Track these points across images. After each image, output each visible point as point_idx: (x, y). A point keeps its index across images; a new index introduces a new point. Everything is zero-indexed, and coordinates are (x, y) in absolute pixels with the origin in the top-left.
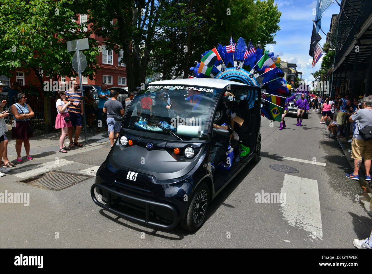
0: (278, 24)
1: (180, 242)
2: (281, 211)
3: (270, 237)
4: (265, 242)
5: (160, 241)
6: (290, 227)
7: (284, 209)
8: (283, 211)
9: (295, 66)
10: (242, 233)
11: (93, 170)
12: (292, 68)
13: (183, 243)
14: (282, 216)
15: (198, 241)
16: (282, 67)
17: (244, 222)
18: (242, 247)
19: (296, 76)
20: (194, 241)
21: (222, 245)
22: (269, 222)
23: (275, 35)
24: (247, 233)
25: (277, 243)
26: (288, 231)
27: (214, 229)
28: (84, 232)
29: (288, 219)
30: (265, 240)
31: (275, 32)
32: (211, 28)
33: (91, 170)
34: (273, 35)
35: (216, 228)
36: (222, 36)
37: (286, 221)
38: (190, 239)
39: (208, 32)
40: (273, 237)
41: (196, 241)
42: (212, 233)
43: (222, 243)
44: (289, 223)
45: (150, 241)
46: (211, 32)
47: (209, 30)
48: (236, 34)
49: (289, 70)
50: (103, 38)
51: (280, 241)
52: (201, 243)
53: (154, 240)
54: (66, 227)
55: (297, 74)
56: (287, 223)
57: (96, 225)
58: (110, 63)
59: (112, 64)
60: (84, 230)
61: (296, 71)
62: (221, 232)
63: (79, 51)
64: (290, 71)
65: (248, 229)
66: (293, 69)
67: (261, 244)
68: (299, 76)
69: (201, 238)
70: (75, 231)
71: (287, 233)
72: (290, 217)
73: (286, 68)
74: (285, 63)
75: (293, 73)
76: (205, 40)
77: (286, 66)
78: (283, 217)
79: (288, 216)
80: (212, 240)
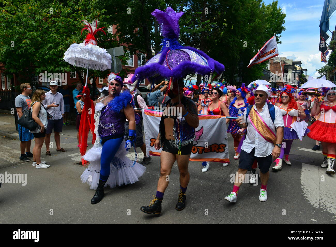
0: (283, 25)
1: (219, 216)
2: (304, 195)
3: (297, 216)
4: (294, 220)
5: (202, 214)
6: (315, 209)
7: (306, 193)
8: (305, 195)
9: (299, 63)
10: (271, 211)
11: (132, 156)
12: (297, 65)
13: (222, 217)
14: (305, 199)
15: (234, 216)
16: (288, 65)
17: (272, 203)
18: (273, 223)
19: (301, 72)
20: (231, 216)
21: (255, 220)
22: (294, 203)
23: (281, 36)
24: (276, 212)
25: (305, 221)
26: (313, 212)
27: (246, 207)
28: (138, 204)
29: (311, 202)
30: (293, 218)
31: (280, 33)
32: (222, 33)
33: (131, 156)
34: (278, 36)
35: (248, 207)
36: (232, 39)
37: (310, 204)
38: (226, 214)
39: (220, 36)
40: (300, 216)
41: (232, 216)
42: (245, 210)
43: (255, 218)
44: (313, 205)
45: (194, 214)
46: (222, 36)
47: (221, 34)
48: (245, 36)
49: (294, 67)
50: (127, 44)
51: (307, 220)
52: (237, 218)
53: (196, 213)
54: (124, 200)
55: (302, 71)
56: (311, 205)
57: (147, 199)
58: (131, 65)
59: (133, 66)
60: (138, 203)
61: (301, 68)
62: (252, 210)
63: (116, 57)
64: (296, 68)
65: (276, 208)
66: (299, 66)
67: (290, 221)
68: (304, 73)
69: (236, 214)
70: (131, 203)
71: (313, 213)
72: (313, 200)
73: (291, 66)
74: (291, 61)
75: (298, 70)
76: (218, 42)
77: (291, 64)
78: (307, 200)
79: (310, 199)
80: (246, 216)
